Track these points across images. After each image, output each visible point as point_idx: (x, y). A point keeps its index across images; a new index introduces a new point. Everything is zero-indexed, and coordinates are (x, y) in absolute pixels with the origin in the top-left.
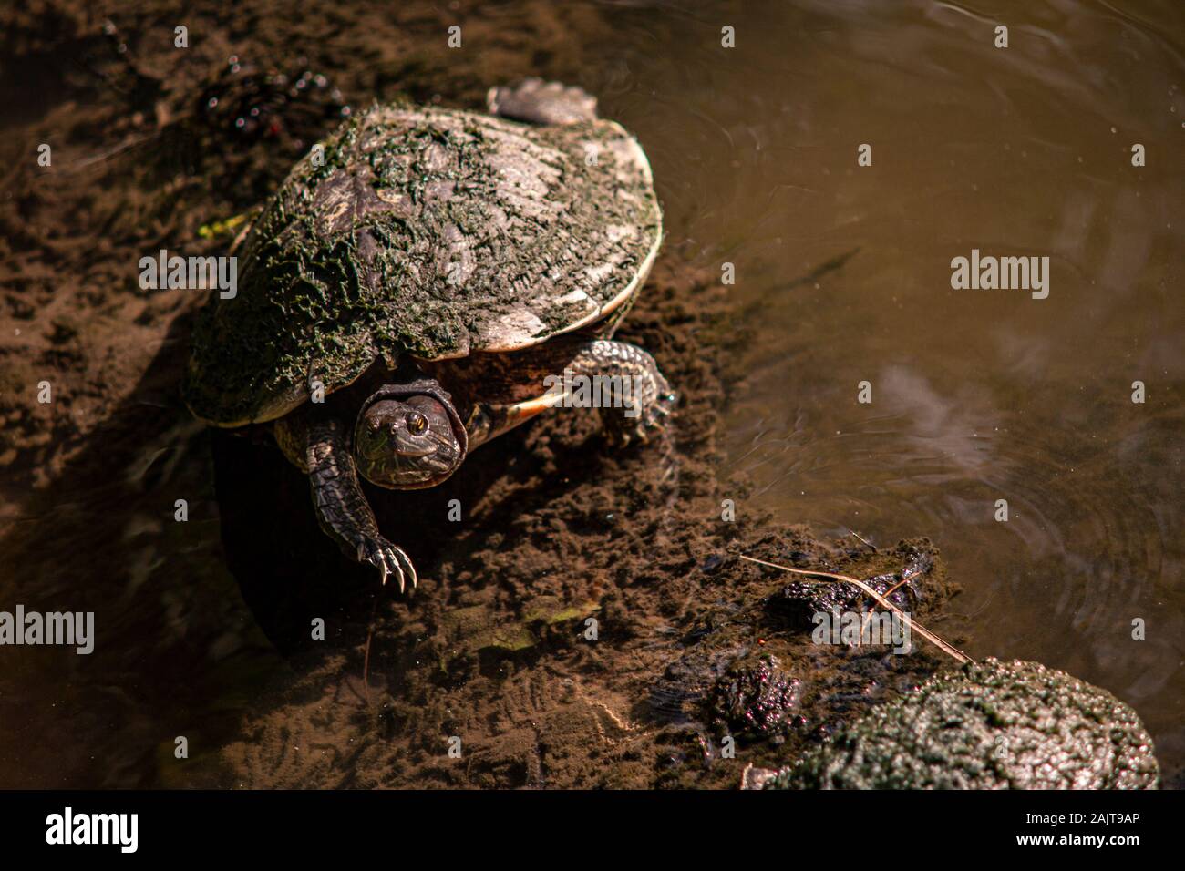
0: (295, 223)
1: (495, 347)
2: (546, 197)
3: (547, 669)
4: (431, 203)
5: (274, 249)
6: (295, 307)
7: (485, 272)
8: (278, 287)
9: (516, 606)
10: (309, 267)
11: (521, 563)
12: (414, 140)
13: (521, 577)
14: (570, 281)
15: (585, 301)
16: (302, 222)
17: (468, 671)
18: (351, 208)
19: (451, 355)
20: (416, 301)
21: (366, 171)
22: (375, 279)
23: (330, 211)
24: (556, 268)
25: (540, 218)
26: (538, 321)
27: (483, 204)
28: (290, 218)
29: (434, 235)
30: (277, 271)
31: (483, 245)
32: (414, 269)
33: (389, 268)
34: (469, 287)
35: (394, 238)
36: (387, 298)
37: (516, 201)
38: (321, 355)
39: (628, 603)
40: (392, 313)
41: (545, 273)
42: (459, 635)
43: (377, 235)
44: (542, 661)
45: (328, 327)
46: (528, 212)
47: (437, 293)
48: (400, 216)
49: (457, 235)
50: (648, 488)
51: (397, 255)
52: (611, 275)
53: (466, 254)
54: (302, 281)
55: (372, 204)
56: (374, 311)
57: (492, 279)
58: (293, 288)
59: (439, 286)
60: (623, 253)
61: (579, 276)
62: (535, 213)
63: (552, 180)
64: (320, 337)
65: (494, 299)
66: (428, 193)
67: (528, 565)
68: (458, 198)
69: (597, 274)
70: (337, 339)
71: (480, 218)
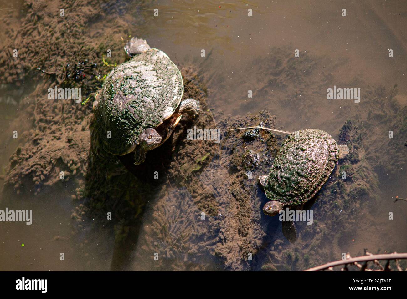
0: (113, 110)
1: (167, 118)
2: (157, 79)
3: (206, 170)
4: (138, 94)
5: (112, 117)
6: (124, 128)
7: (156, 103)
8: (118, 125)
9: (192, 160)
10: (122, 119)
11: (188, 150)
12: (126, 81)
13: (190, 153)
14: (172, 96)
15: (177, 98)
16: (115, 109)
17: (191, 178)
18: (123, 102)
19: (160, 124)
20: (147, 116)
21: (121, 93)
22: (137, 116)
23: (119, 105)
24: (168, 94)
25: (160, 85)
26: (171, 108)
27: (147, 88)
28: (112, 109)
29: (142, 101)
30: (115, 121)
31: (153, 98)
32: (143, 110)
33: (138, 112)
34: (155, 108)
35: (135, 105)
36: (141, 119)
37: (153, 84)
38: (134, 136)
39: (214, 150)
40: (144, 121)
41: (167, 97)
42: (185, 171)
43: (132, 107)
44: (204, 169)
45: (133, 129)
46: (156, 85)
47: (149, 112)
48: (134, 100)
49: (147, 98)
50: (203, 123)
51: (138, 109)
52: (179, 89)
53: (151, 102)
54: (122, 122)
55: (127, 100)
56: (140, 122)
57: (158, 104)
58: (121, 124)
59: (150, 111)
60: (177, 83)
61: (173, 93)
62: (158, 85)
63: (155, 74)
64: (132, 132)
65: (161, 108)
66: (136, 92)
67: (190, 150)
68: (142, 90)
69: (176, 91)
70: (136, 131)
71: (149, 92)
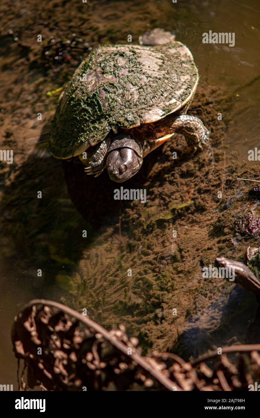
0: (78, 89)
1: (148, 122)
2: (159, 70)
3: (179, 224)
4: (121, 77)
5: (73, 99)
6: (82, 117)
7: (142, 97)
8: (75, 111)
9: (166, 205)
10: (85, 103)
11: (166, 190)
12: (114, 56)
13: (166, 195)
14: (170, 96)
15: (176, 102)
16: (81, 88)
17: (153, 228)
18: (96, 82)
19: (135, 126)
20: (121, 110)
21: (99, 69)
22: (107, 104)
23: (89, 84)
24: (165, 93)
25: (158, 77)
26: (161, 111)
27: (139, 75)
28: (77, 88)
29: (124, 87)
30: (75, 106)
31: (140, 88)
32: (119, 99)
33: (110, 100)
34: (137, 103)
35: (111, 90)
36: (111, 110)
37: (149, 73)
38: (92, 132)
39: (202, 199)
40: (114, 115)
41: (162, 95)
42: (149, 217)
43: (105, 90)
44: (177, 222)
45: (93, 122)
46: (153, 76)
47: (127, 106)
48: (112, 83)
49: (131, 86)
50: (204, 160)
51: (113, 95)
52: (184, 93)
53: (135, 92)
54: (83, 108)
55: (102, 80)
56: (107, 115)
57: (145, 99)
58: (80, 111)
59: (129, 104)
60: (186, 85)
61: (173, 94)
62: (156, 76)
63: (160, 64)
64: (91, 126)
65: (146, 106)
66: (120, 73)
67: (169, 190)
68: (130, 74)
69: (179, 93)
70: (97, 125)
71: (138, 79)
